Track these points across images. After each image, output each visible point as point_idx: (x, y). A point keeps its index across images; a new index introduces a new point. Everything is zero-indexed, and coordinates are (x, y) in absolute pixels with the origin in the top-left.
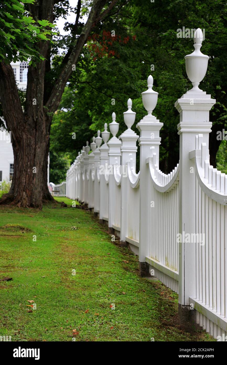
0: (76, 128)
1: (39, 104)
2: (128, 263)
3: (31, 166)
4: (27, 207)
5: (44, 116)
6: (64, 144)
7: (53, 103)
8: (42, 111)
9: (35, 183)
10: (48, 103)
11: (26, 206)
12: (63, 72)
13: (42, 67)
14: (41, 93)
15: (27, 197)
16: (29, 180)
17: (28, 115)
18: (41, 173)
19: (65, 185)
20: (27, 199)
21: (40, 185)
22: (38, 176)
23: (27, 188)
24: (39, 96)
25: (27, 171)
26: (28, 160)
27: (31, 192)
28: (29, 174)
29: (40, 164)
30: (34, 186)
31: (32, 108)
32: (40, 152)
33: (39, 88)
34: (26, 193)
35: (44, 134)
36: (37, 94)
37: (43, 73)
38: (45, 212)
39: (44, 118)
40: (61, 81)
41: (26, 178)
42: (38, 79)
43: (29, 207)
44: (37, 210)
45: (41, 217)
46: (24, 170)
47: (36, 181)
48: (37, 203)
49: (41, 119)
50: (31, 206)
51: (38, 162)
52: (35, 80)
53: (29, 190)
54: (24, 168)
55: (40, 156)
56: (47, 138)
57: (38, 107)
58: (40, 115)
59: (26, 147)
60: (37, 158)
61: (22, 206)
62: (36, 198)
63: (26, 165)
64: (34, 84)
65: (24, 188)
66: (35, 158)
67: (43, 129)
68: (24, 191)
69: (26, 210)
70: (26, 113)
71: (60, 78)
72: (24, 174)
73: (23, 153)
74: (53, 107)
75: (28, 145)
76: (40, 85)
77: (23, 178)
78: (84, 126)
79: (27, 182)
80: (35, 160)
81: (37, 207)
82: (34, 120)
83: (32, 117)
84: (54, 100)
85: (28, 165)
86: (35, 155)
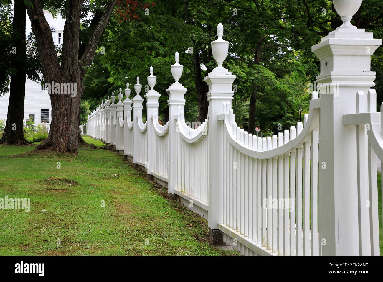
0: (96, 80)
1: (75, 59)
2: (192, 227)
3: (68, 114)
4: (65, 152)
5: (79, 69)
6: (86, 93)
7: (87, 58)
8: (77, 65)
9: (72, 130)
10: (82, 58)
11: (63, 151)
12: (96, 30)
13: (77, 25)
14: (77, 49)
15: (64, 142)
16: (66, 127)
17: (64, 69)
18: (77, 121)
19: (86, 126)
20: (64, 144)
21: (76, 132)
22: (74, 123)
23: (64, 134)
24: (75, 51)
25: (64, 120)
26: (65, 109)
27: (68, 138)
28: (66, 122)
29: (76, 113)
30: (71, 132)
31: (68, 62)
32: (76, 102)
33: (75, 44)
34: (63, 139)
35: (79, 86)
36: (72, 49)
37: (78, 31)
38: (81, 157)
39: (79, 72)
40: (95, 38)
41: (63, 126)
42: (73, 36)
43: (66, 151)
44: (74, 154)
45: (79, 162)
46: (61, 118)
47: (73, 128)
48: (73, 148)
49: (76, 72)
50: (69, 150)
51: (74, 111)
52: (71, 37)
53: (66, 136)
54: (62, 117)
55: (76, 105)
56: (82, 89)
57: (74, 62)
58: (76, 69)
59: (63, 97)
60: (73, 108)
61: (60, 150)
62: (72, 144)
63: (63, 114)
64: (69, 41)
65: (62, 134)
66: (71, 107)
67: (79, 81)
68: (61, 137)
69: (64, 154)
70: (63, 67)
71: (93, 36)
72: (62, 122)
73: (61, 103)
74: (87, 62)
75: (65, 96)
76: (75, 42)
77: (60, 126)
78: (103, 79)
79: (64, 129)
80: (72, 109)
81: (73, 151)
82: (70, 73)
83: (68, 70)
84: (88, 55)
85: (65, 113)
86: (71, 105)
